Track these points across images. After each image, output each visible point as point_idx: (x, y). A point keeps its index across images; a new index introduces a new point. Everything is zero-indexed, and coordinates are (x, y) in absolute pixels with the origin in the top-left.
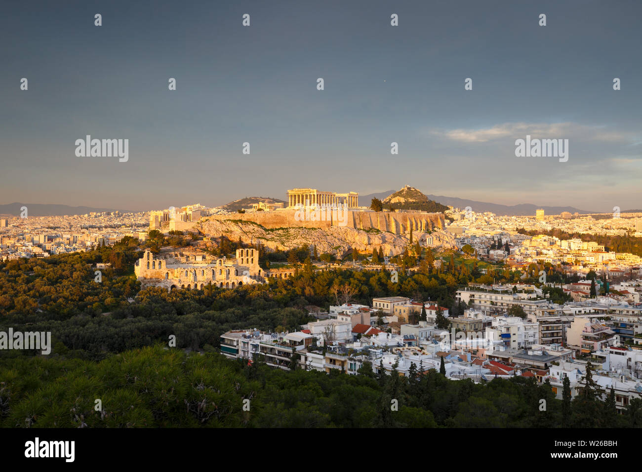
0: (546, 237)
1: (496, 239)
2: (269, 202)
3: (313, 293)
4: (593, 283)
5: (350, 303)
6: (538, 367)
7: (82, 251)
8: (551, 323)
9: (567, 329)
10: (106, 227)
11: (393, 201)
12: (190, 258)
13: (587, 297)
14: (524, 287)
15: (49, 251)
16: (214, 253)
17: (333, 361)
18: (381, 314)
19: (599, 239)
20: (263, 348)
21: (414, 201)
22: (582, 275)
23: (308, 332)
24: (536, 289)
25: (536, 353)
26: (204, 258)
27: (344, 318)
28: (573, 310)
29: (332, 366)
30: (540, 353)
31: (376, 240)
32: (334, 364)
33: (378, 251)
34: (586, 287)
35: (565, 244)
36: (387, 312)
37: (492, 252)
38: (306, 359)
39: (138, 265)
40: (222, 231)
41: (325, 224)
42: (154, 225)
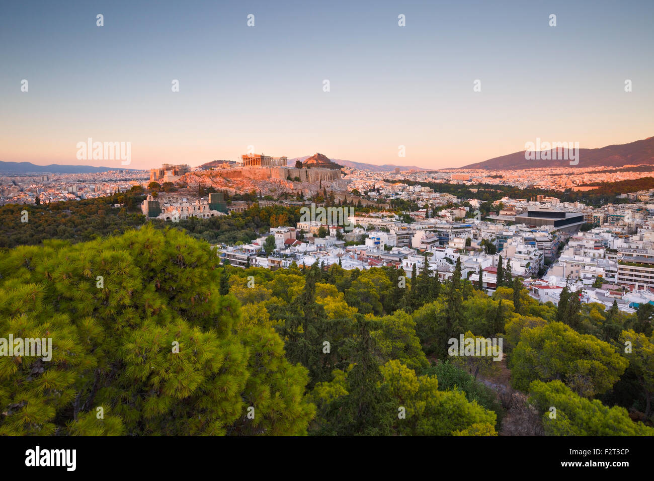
0: (401, 184)
1: (372, 185)
2: (230, 163)
3: (259, 221)
4: (427, 211)
5: (284, 226)
6: (396, 261)
7: (104, 196)
8: (403, 234)
9: (412, 238)
10: (120, 180)
11: (309, 163)
12: (179, 199)
13: (423, 219)
14: (388, 214)
15: (80, 197)
16: (194, 196)
17: (273, 262)
18: (302, 232)
19: (430, 185)
20: (229, 255)
21: (322, 162)
22: (421, 207)
23: (257, 244)
24: (395, 215)
25: (395, 252)
26: (187, 199)
27: (280, 235)
28: (416, 227)
29: (272, 265)
30: (397, 252)
31: (299, 187)
32: (274, 263)
33: (300, 193)
34: (423, 213)
35: (411, 188)
36: (306, 231)
37: (369, 194)
38: (256, 261)
39: (143, 204)
40: (200, 182)
41: (266, 176)
42: (153, 178)
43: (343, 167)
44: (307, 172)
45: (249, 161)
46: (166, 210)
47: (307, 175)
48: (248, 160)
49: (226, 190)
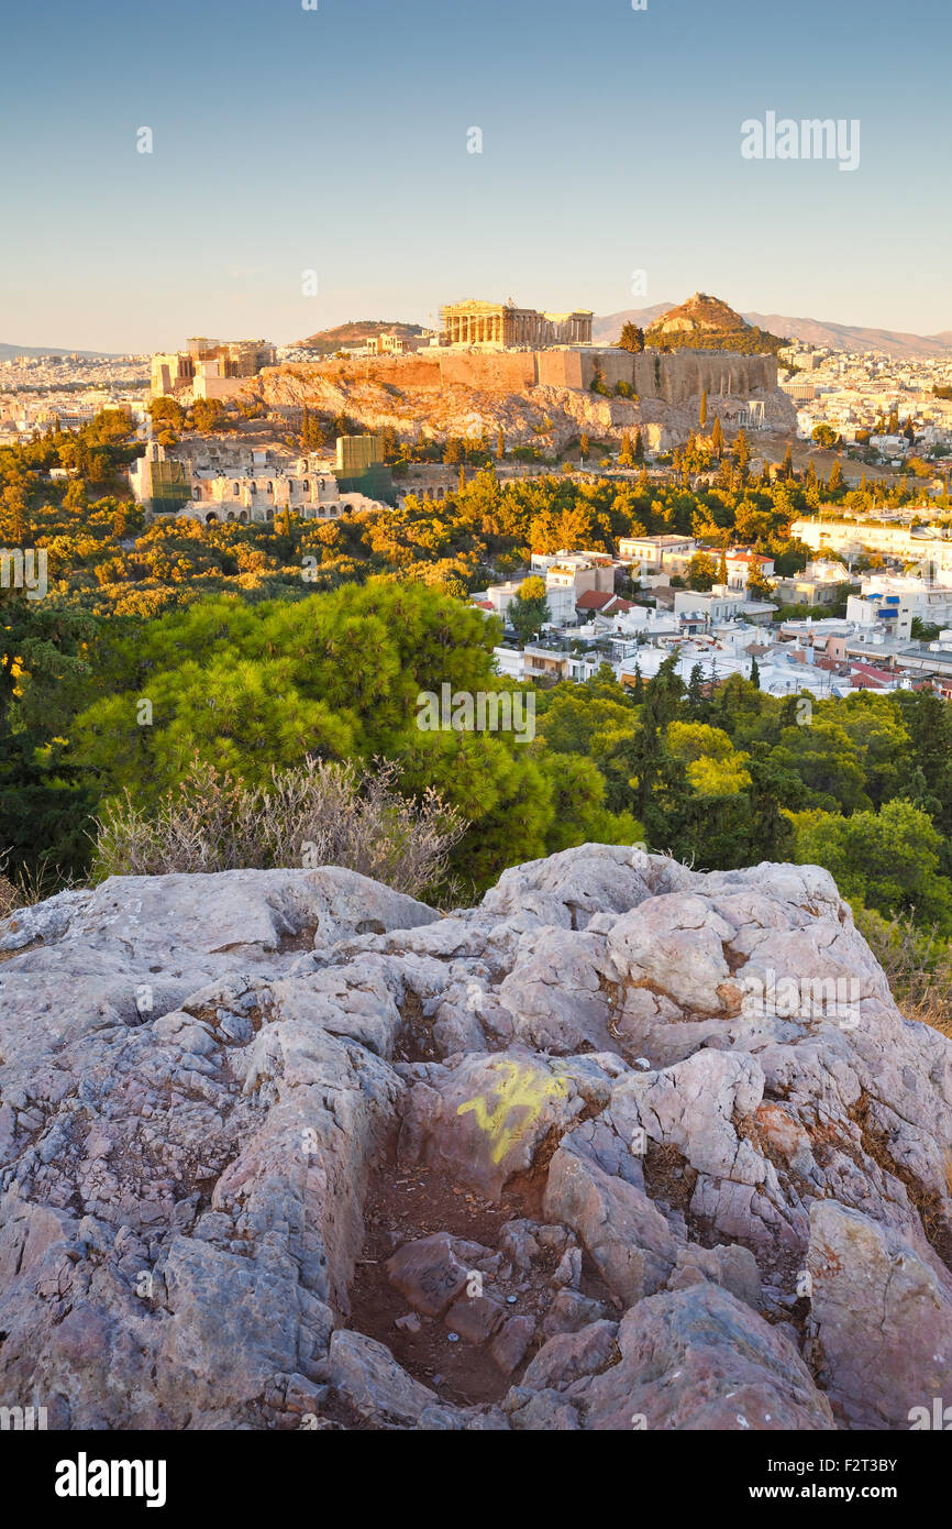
1: (886, 411)
2: (400, 333)
3: (496, 529)
5: (577, 548)
10: (54, 390)
11: (666, 330)
12: (242, 455)
14: (936, 513)
16: (289, 444)
17: (539, 663)
21: (714, 327)
23: (487, 608)
26: (269, 455)
27: (562, 577)
32: (542, 667)
33: (633, 438)
36: (647, 567)
37: (875, 441)
39: (134, 470)
40: (306, 398)
41: (521, 381)
42: (161, 386)
43: (786, 343)
44: (657, 364)
45: (465, 329)
46: (204, 490)
47: (657, 376)
48: (461, 325)
49: (392, 428)
